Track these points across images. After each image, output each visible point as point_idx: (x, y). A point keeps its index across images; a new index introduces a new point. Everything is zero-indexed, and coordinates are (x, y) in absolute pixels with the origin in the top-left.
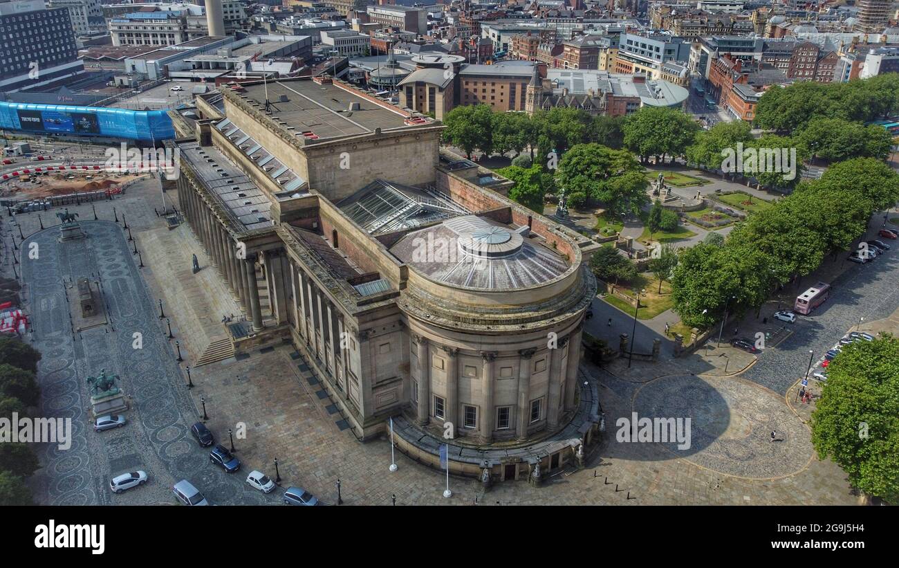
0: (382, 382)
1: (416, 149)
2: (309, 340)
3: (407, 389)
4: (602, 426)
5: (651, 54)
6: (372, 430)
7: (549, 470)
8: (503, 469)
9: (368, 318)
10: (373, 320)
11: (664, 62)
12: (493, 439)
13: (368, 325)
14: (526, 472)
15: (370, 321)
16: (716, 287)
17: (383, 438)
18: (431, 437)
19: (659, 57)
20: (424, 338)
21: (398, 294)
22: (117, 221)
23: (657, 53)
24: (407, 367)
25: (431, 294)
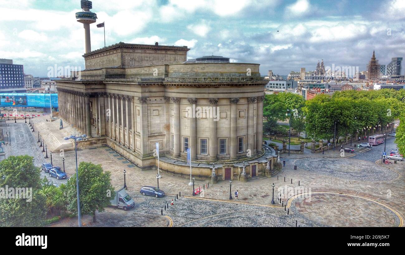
0: (154, 134)
1: (175, 57)
2: (116, 138)
3: (168, 141)
4: (279, 159)
5: (280, 87)
6: (147, 163)
7: (250, 176)
8: (223, 170)
9: (147, 90)
10: (150, 92)
11: (287, 89)
12: (217, 158)
13: (147, 95)
14: (237, 175)
15: (147, 92)
16: (329, 115)
17: (154, 168)
18: (182, 161)
19: (284, 88)
20: (177, 98)
21: (164, 80)
22: (26, 122)
23: (283, 86)
24: (168, 127)
25: (181, 72)
